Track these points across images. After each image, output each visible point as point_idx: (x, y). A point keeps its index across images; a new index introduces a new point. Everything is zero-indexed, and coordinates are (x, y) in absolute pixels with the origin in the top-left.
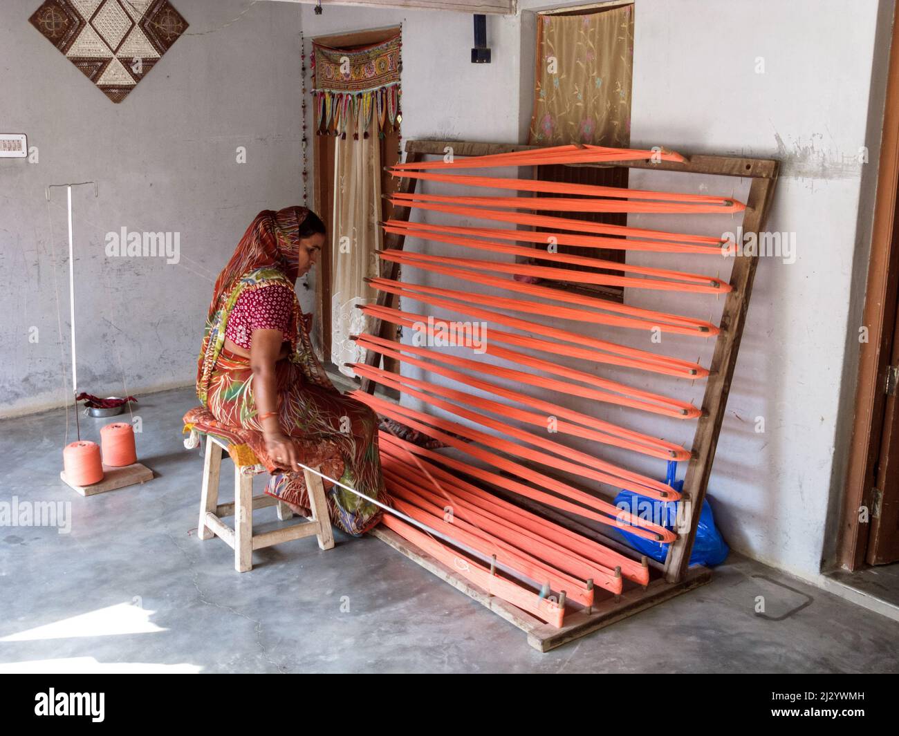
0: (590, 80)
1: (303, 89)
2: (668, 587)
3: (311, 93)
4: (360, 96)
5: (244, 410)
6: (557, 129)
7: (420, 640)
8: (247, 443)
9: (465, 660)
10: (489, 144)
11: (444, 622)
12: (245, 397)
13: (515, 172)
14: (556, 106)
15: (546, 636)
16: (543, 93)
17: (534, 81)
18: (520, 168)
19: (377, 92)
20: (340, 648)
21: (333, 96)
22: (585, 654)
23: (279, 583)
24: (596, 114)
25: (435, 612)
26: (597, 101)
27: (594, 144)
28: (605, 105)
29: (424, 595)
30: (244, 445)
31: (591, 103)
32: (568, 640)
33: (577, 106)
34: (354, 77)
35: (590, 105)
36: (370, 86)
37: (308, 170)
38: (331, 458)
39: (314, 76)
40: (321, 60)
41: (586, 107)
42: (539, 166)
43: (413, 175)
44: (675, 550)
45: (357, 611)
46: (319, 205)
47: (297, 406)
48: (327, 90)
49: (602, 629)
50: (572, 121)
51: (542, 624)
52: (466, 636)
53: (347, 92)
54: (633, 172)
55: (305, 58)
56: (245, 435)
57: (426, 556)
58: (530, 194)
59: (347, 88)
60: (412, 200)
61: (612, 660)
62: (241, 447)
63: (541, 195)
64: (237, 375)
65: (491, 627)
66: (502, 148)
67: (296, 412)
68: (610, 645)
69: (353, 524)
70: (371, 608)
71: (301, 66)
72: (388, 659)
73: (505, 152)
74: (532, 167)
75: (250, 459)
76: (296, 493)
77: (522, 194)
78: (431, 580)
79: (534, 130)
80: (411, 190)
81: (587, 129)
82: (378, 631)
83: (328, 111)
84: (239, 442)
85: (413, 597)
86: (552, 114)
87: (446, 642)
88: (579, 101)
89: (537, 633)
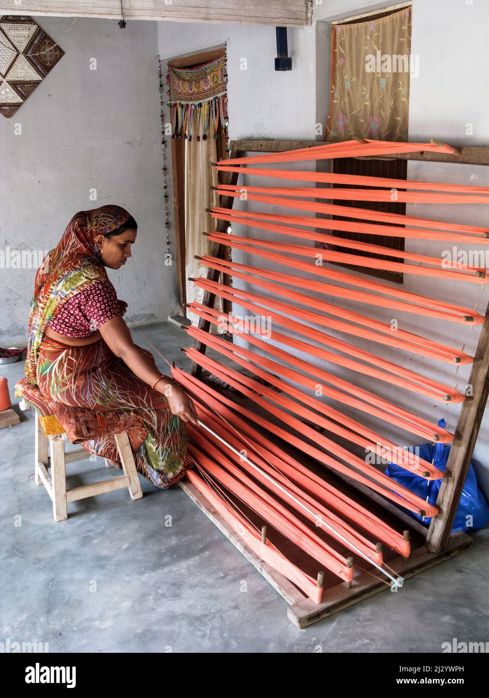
0: (375, 81)
1: (161, 102)
2: (430, 557)
3: (168, 105)
4: (200, 105)
5: (53, 387)
6: (349, 126)
7: (190, 607)
8: (55, 415)
9: (226, 635)
10: (291, 141)
11: (217, 586)
12: (53, 375)
13: (313, 165)
14: (347, 106)
15: (304, 613)
16: (337, 95)
17: (329, 84)
18: (318, 161)
19: (212, 101)
20: (116, 612)
21: (182, 106)
22: (340, 632)
23: (85, 535)
24: (382, 111)
25: (212, 573)
26: (382, 99)
27: (380, 139)
28: (389, 103)
29: (207, 553)
30: (52, 416)
31: (377, 101)
32: (325, 615)
33: (365, 105)
34: (195, 90)
35: (376, 104)
36: (207, 96)
37: (167, 166)
38: (133, 426)
39: (169, 91)
40: (174, 78)
41: (372, 106)
42: (335, 160)
43: (235, 170)
44: (437, 523)
45: (143, 569)
46: (177, 194)
47: (98, 386)
48: (178, 102)
49: (361, 603)
50: (362, 119)
51: (303, 597)
52: (233, 605)
53: (191, 103)
54: (411, 164)
55: (162, 77)
56: (54, 409)
57: (215, 513)
58: (327, 186)
59: (191, 100)
60: (234, 191)
61: (366, 641)
62: (49, 418)
63: (336, 186)
64: (47, 355)
65: (259, 594)
66: (302, 144)
67: (97, 392)
68: (366, 623)
69: (159, 480)
70: (156, 566)
71: (159, 84)
72: (156, 628)
73: (304, 148)
74: (329, 160)
75: (57, 429)
76: (113, 450)
77: (319, 185)
78: (216, 537)
79: (330, 128)
80: (234, 182)
81: (375, 126)
82: (155, 594)
83: (180, 119)
84: (48, 414)
85: (196, 555)
86: (344, 113)
87: (212, 611)
88: (366, 101)
89: (296, 609)
